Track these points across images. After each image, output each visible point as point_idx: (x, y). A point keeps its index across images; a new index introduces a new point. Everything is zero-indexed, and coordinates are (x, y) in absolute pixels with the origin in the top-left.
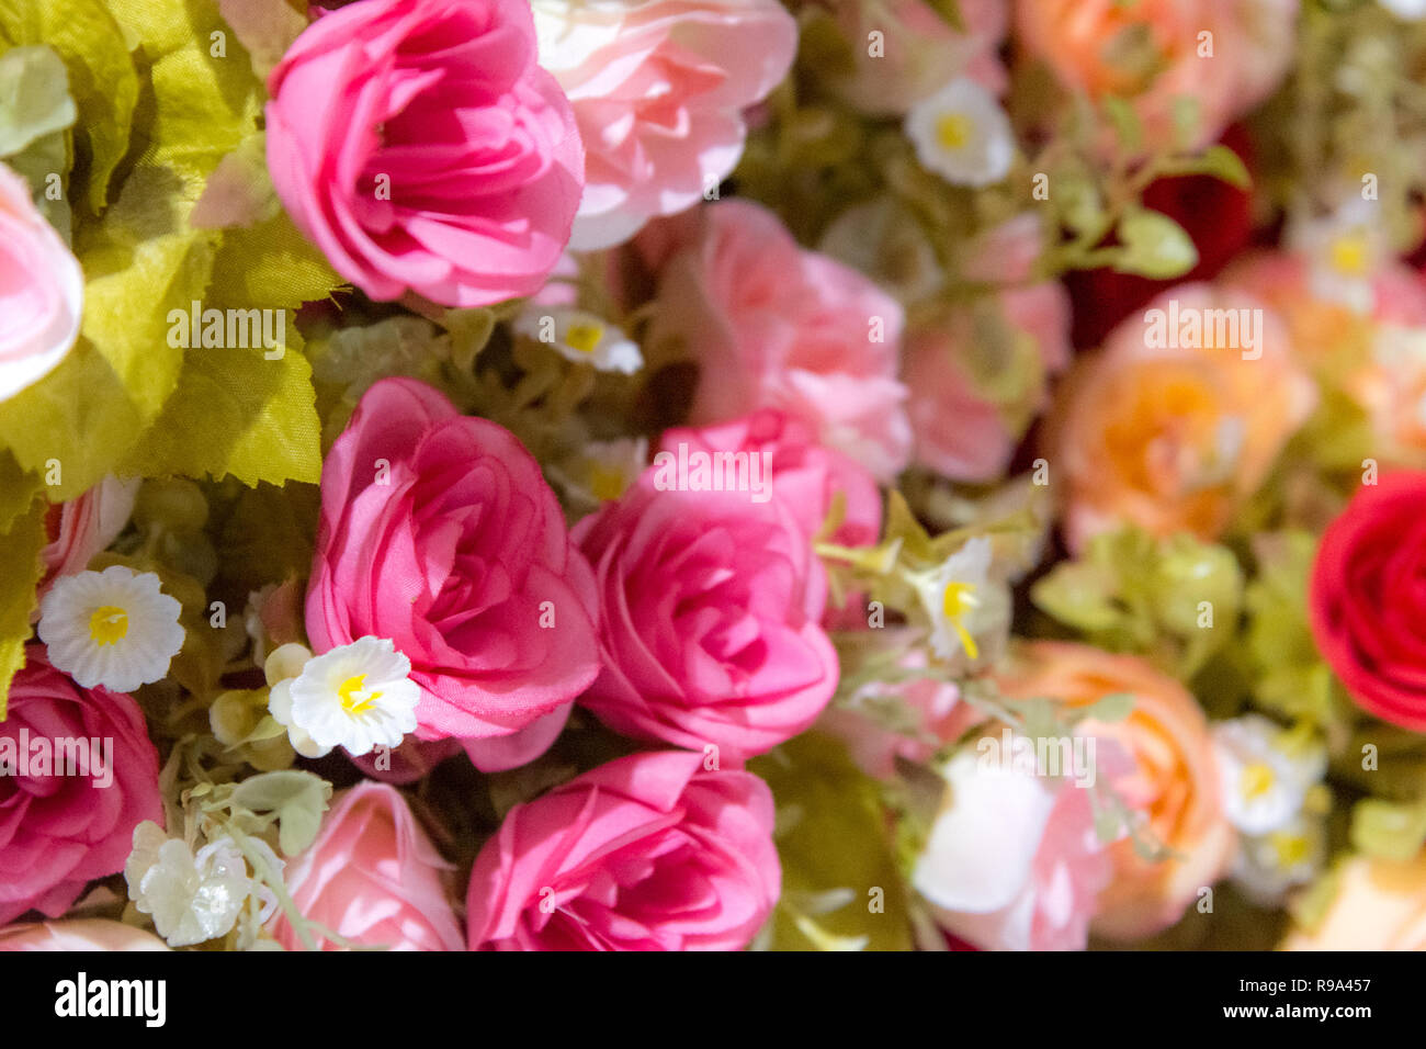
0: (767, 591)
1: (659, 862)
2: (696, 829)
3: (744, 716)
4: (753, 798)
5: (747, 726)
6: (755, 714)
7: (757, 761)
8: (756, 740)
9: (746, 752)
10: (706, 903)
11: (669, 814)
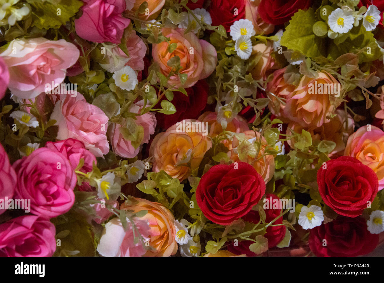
0: (61, 180)
1: (26, 241)
2: (37, 234)
3: (51, 209)
4: (51, 228)
5: (51, 211)
6: (53, 208)
7: (53, 219)
8: (52, 214)
9: (50, 217)
10: (38, 251)
11: (30, 230)
